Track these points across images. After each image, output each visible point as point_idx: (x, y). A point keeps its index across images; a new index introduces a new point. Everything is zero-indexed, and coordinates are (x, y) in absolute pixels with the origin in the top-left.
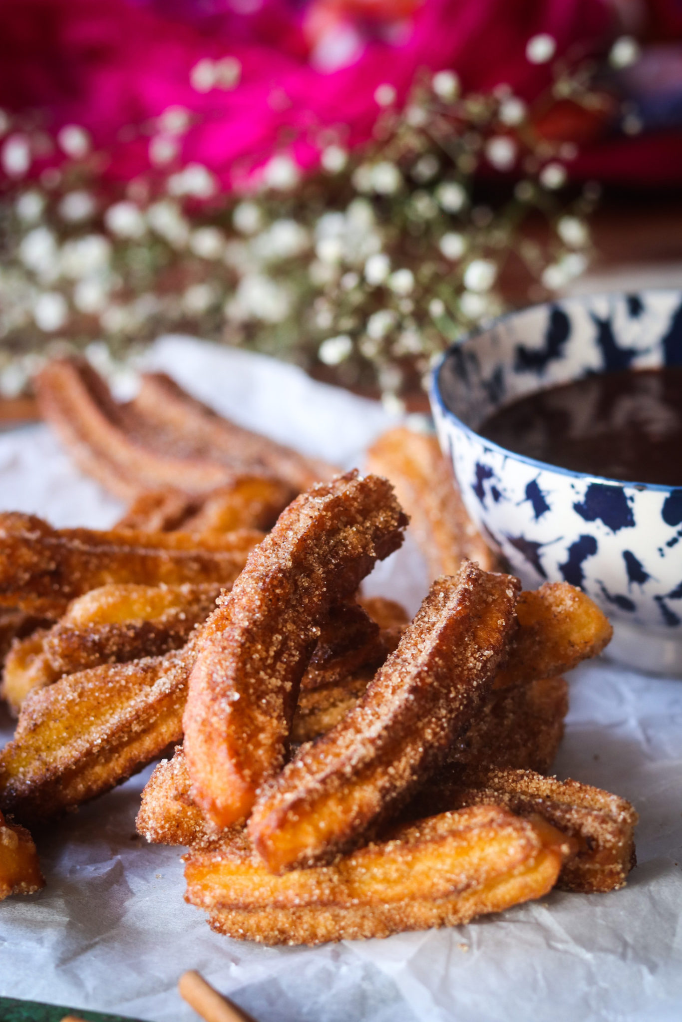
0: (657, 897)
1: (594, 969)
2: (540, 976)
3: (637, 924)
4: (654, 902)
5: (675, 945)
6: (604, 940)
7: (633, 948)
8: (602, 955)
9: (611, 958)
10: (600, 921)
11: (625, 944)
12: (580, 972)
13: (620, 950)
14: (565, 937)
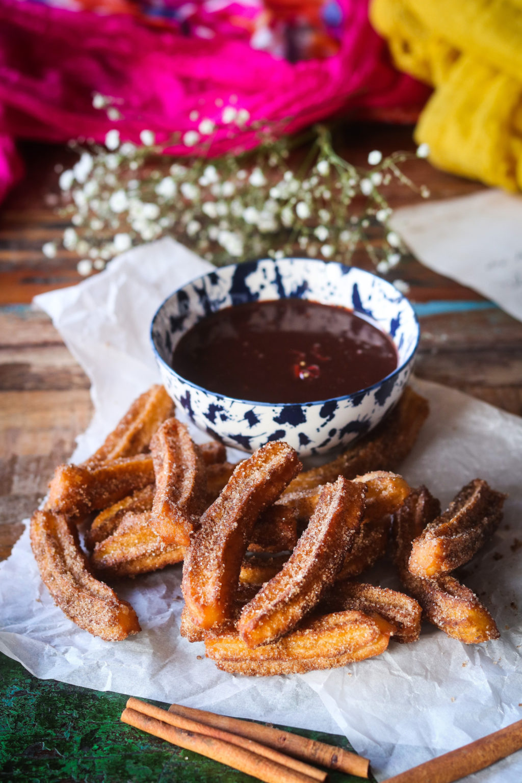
0: (441, 645)
1: (412, 685)
2: (387, 689)
3: (432, 659)
4: (440, 648)
5: (450, 670)
6: (417, 669)
7: (431, 673)
8: (416, 677)
9: (420, 678)
10: (414, 659)
11: (427, 670)
12: (406, 686)
13: (424, 674)
14: (398, 668)
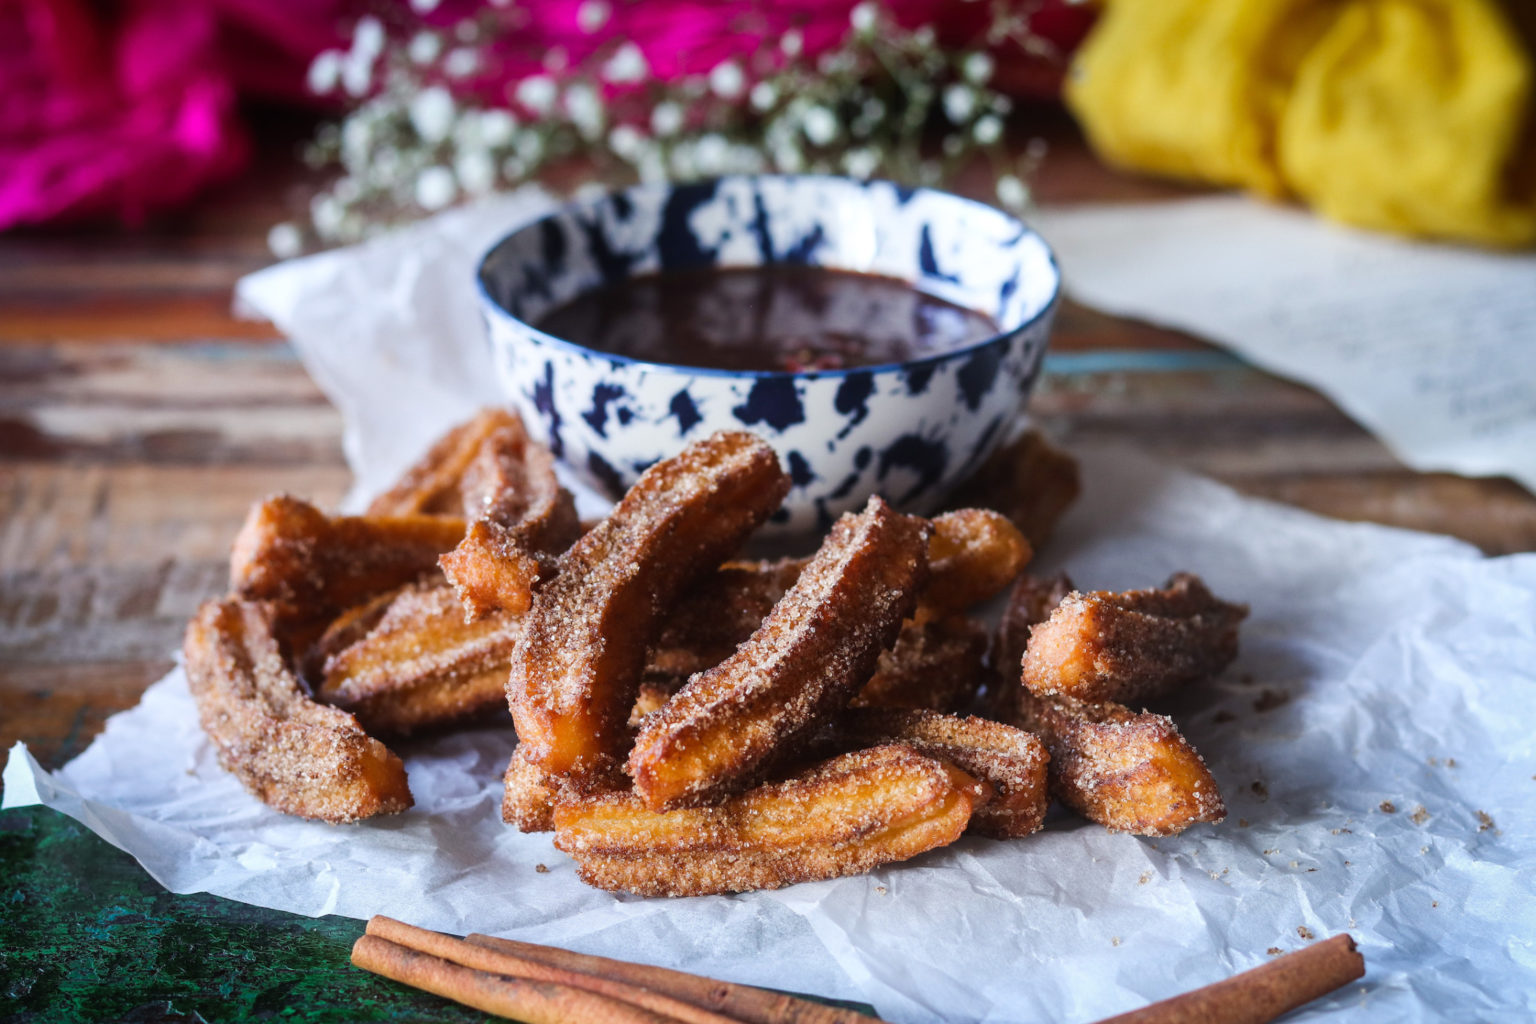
0: (1092, 845)
1: (1023, 913)
2: (964, 918)
3: (1070, 870)
4: (1090, 851)
5: (1112, 891)
6: (1035, 885)
7: (1066, 893)
8: (1033, 898)
9: (1042, 901)
10: (1030, 867)
11: (1058, 889)
12: (1009, 915)
13: (1052, 893)
14: (993, 881)
